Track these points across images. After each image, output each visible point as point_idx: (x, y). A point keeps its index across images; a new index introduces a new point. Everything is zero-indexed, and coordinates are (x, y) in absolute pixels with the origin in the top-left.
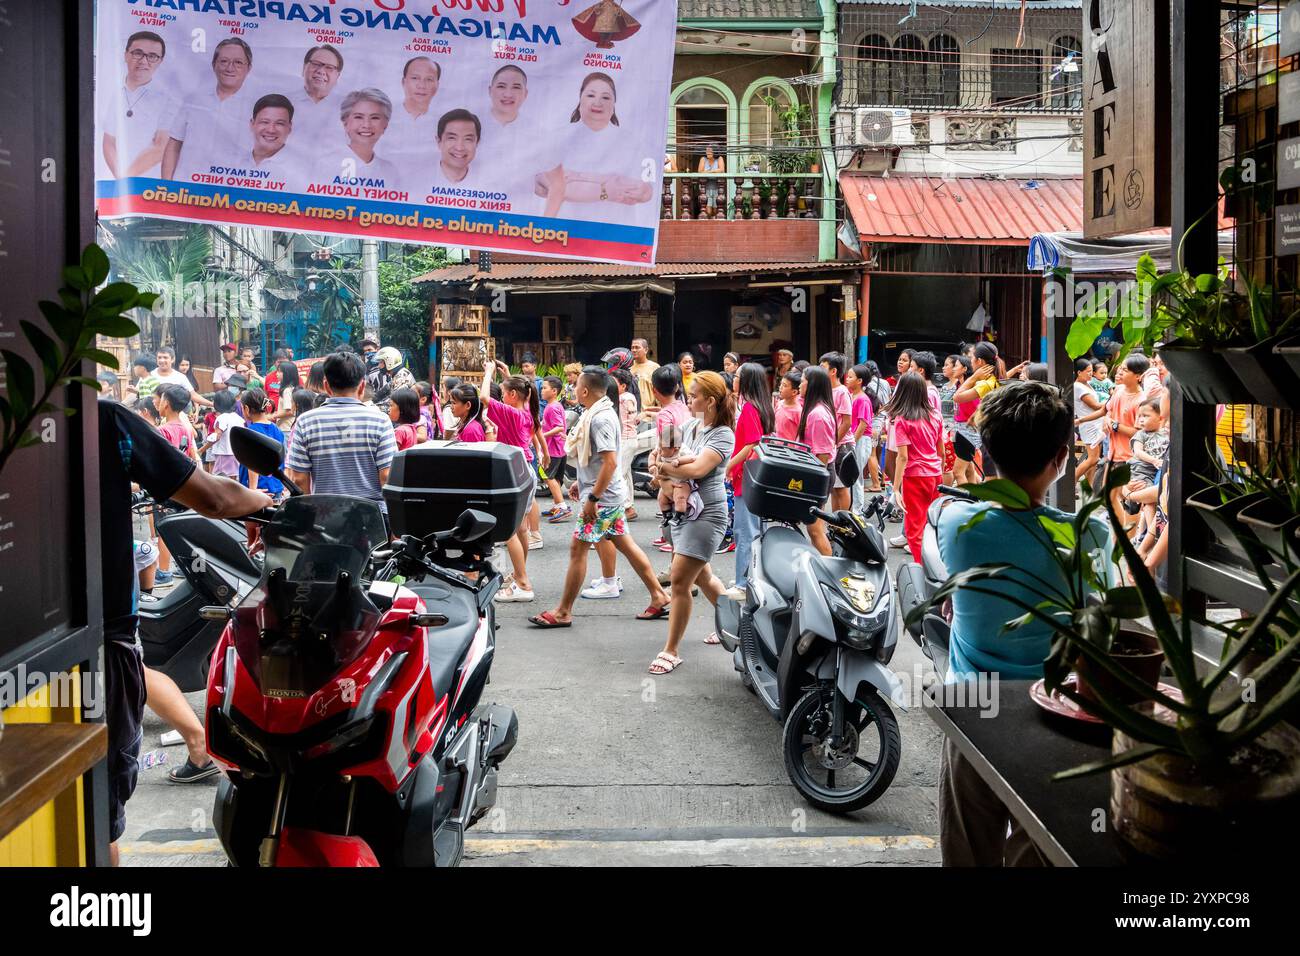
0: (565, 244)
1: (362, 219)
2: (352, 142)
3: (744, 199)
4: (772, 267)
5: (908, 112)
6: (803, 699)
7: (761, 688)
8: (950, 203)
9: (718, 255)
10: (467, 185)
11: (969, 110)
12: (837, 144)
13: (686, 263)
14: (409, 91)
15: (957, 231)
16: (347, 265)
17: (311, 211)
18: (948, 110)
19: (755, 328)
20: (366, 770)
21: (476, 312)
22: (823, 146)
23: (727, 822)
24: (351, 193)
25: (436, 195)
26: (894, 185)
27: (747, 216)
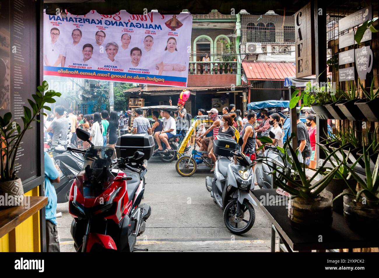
0: (164, 82)
1: (112, 76)
2: (109, 56)
3: (215, 68)
4: (223, 87)
5: (261, 44)
6: (229, 204)
7: (218, 201)
8: (273, 69)
9: (208, 84)
10: (138, 67)
11: (278, 43)
12: (241, 53)
13: (199, 87)
14: (123, 43)
15: (274, 77)
16: (105, 88)
17: (99, 75)
18: (272, 43)
19: (219, 104)
20: (110, 217)
21: (141, 100)
22: (237, 54)
23: (208, 237)
24: (109, 70)
25: (130, 70)
26: (257, 64)
27: (216, 73)
